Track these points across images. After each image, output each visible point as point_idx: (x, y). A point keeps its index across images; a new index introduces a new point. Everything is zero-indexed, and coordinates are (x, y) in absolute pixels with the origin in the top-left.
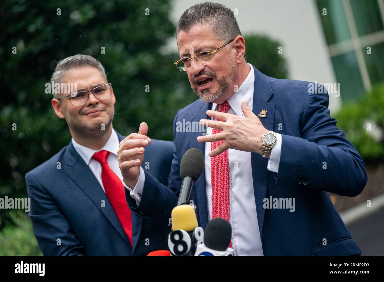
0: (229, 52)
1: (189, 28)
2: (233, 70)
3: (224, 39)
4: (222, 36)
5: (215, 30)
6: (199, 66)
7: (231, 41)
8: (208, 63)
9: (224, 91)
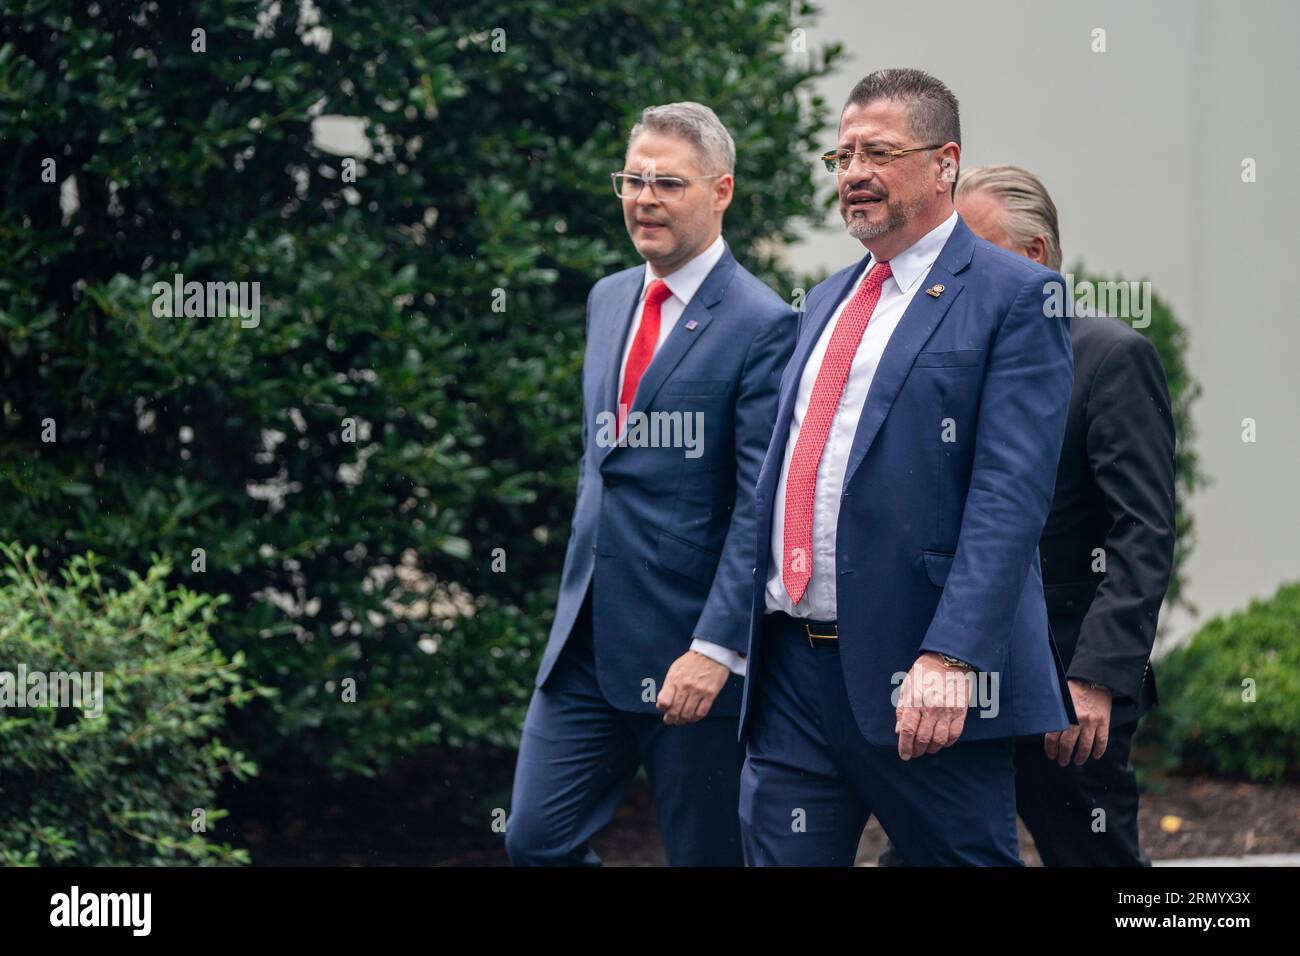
0: (925, 165)
1: (867, 102)
2: (921, 198)
3: (923, 139)
4: (921, 133)
5: (911, 118)
6: (862, 171)
7: (937, 147)
8: (879, 171)
9: (892, 227)
